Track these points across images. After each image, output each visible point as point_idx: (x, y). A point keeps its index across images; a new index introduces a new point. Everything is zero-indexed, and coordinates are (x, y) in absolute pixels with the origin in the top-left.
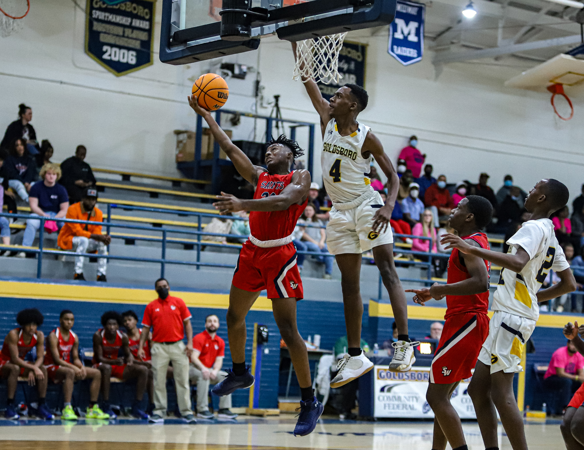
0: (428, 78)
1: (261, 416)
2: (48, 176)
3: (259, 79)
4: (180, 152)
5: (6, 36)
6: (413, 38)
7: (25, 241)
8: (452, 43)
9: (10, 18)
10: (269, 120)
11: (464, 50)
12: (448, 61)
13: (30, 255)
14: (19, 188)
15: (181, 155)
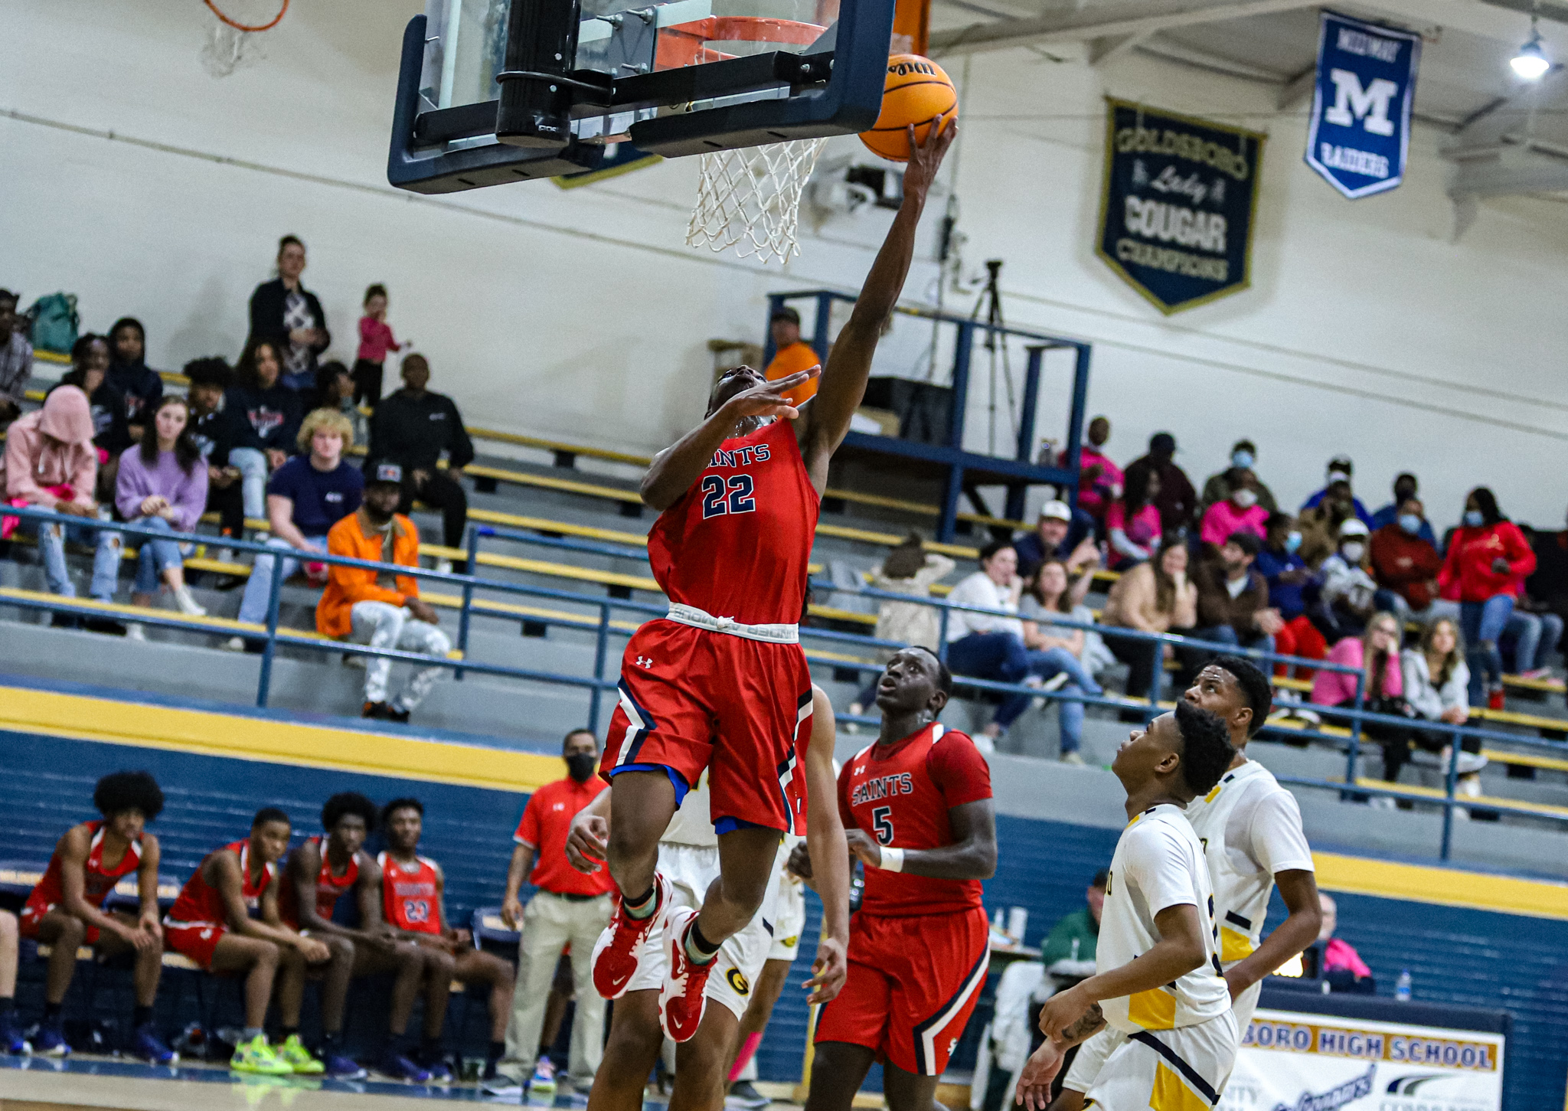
0: (1432, 235)
2: (318, 443)
3: (952, 214)
5: (223, 75)
6: (1379, 125)
7: (246, 607)
8: (1507, 141)
9: (235, 29)
10: (965, 329)
11: (1541, 162)
12: (1491, 190)
13: (253, 645)
14: (252, 471)
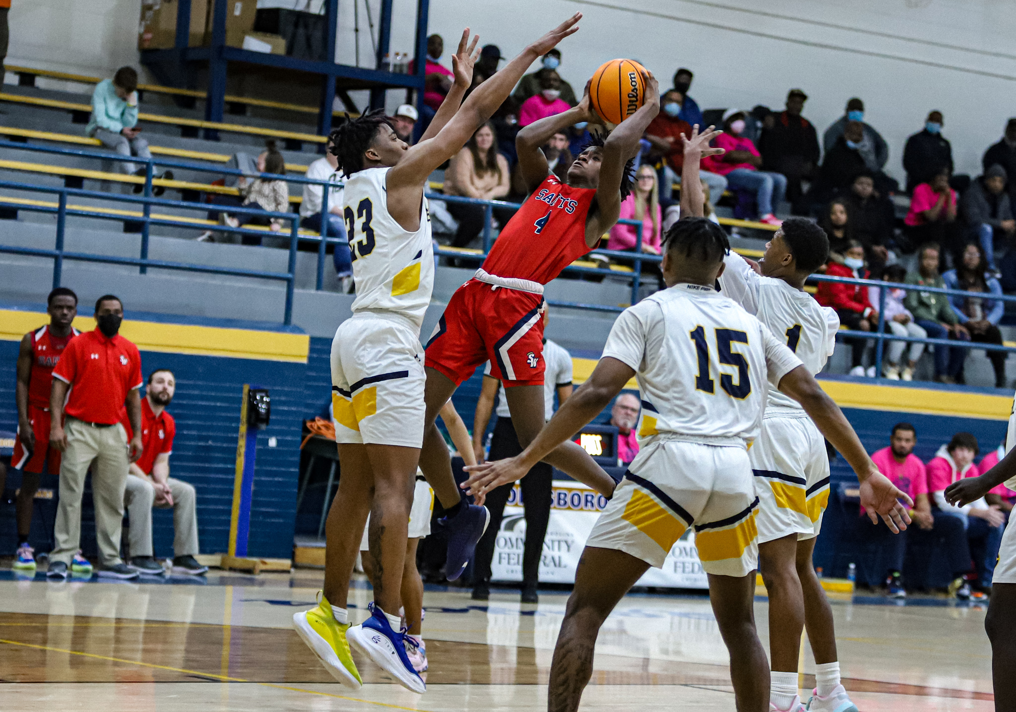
1: (249, 571)
4: (148, 30)
15: (149, 36)
